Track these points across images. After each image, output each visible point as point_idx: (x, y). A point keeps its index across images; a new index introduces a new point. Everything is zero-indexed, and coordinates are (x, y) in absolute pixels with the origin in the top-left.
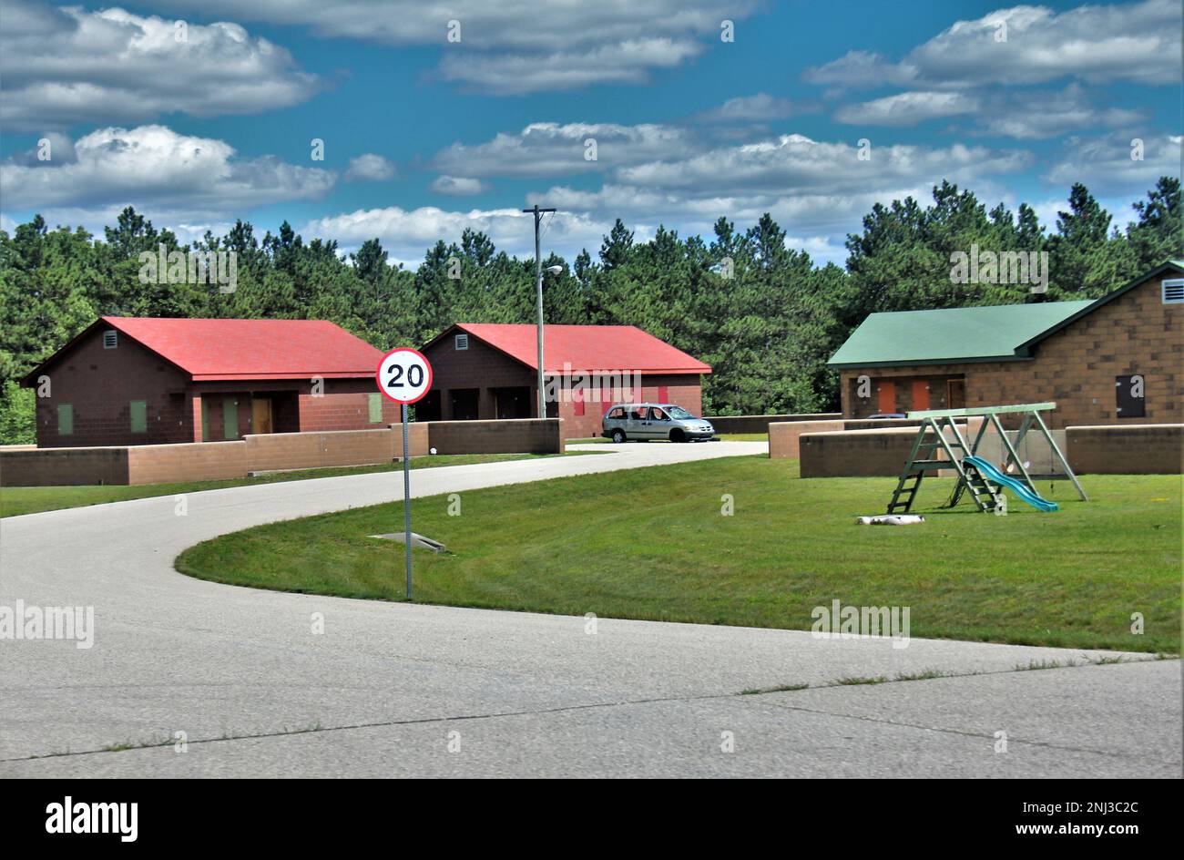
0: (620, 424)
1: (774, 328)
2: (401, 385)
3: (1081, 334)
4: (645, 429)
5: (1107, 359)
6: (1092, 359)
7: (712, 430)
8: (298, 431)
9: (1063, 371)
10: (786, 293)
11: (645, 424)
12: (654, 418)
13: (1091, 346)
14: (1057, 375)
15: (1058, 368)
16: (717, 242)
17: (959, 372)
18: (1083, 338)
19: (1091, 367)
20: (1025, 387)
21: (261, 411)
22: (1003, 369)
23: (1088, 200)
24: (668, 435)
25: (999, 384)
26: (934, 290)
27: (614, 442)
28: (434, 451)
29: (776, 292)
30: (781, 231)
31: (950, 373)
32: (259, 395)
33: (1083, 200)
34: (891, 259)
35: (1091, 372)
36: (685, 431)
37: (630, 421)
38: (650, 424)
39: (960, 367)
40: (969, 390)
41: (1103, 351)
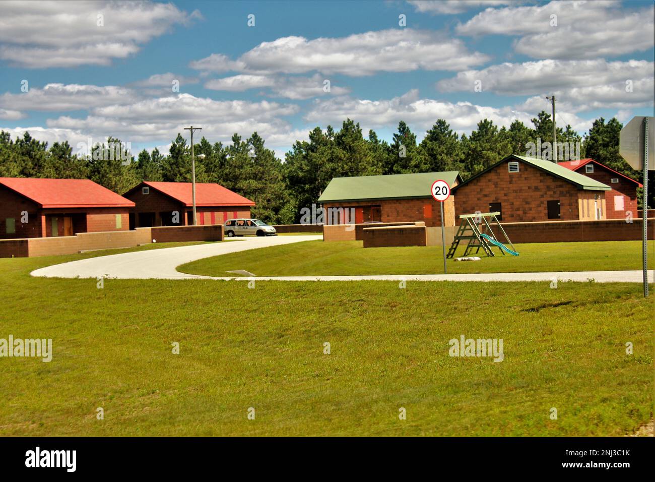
0: (232, 228)
1: (260, 186)
2: (440, 194)
3: (474, 185)
4: (244, 230)
5: (486, 196)
6: (479, 196)
7: (275, 231)
8: (86, 232)
9: (467, 201)
10: (267, 169)
11: (244, 228)
12: (248, 225)
13: (479, 190)
14: (464, 203)
15: (464, 200)
16: (233, 145)
17: (378, 204)
18: (475, 187)
19: (478, 199)
20: (408, 211)
21: (67, 223)
22: (398, 203)
23: (407, 129)
24: (255, 233)
25: (396, 210)
26: (346, 168)
27: (229, 237)
28: (154, 241)
29: (261, 169)
30: (262, 141)
31: (374, 204)
32: (67, 215)
33: (404, 129)
34: (323, 154)
35: (478, 202)
36: (264, 231)
37: (236, 227)
38: (246, 228)
39: (379, 202)
40: (383, 212)
41: (484, 193)
